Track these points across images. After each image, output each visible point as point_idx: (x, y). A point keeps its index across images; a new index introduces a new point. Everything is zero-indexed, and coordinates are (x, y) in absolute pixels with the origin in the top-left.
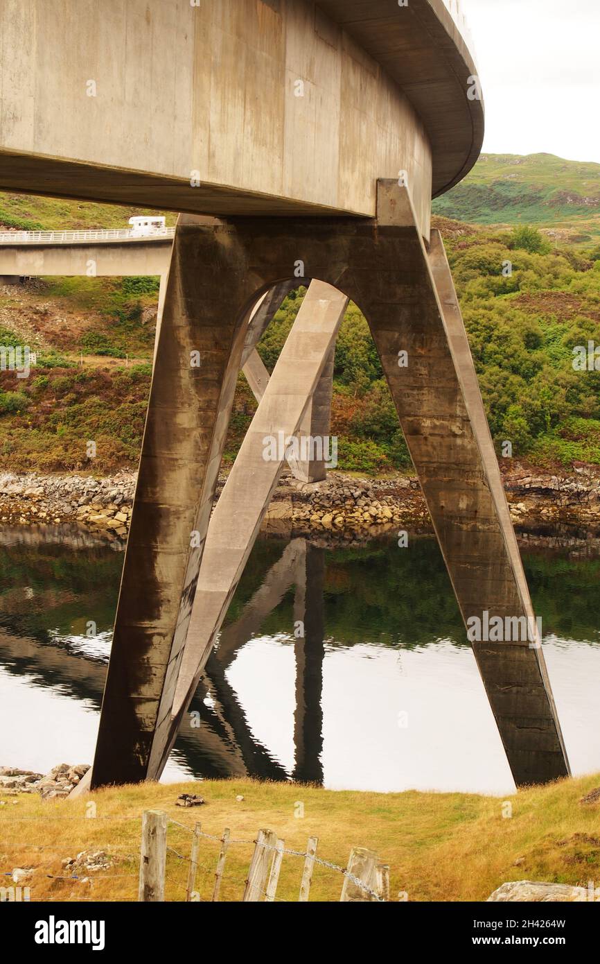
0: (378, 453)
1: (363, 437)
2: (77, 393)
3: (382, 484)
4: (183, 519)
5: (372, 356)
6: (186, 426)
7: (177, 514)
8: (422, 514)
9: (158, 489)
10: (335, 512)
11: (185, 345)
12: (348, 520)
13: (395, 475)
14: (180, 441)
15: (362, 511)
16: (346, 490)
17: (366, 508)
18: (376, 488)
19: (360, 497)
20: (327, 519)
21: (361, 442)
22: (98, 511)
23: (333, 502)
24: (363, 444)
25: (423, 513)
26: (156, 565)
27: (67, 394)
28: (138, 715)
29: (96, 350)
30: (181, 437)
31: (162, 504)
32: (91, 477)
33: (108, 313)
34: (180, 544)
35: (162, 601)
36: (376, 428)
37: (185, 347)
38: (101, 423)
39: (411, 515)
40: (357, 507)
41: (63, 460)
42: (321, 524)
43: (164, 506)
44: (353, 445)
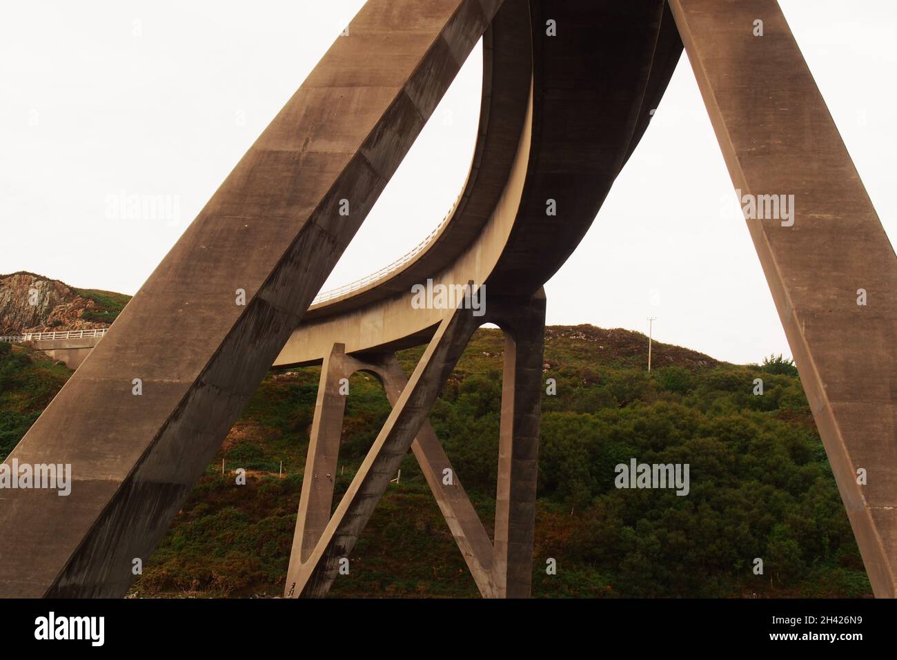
0: (600, 583)
1: (582, 564)
2: (212, 503)
5: (594, 467)
21: (578, 569)
24: (581, 572)
27: (199, 504)
29: (249, 463)
33: (268, 424)
36: (599, 551)
38: (237, 539)
41: (175, 576)
44: (568, 572)
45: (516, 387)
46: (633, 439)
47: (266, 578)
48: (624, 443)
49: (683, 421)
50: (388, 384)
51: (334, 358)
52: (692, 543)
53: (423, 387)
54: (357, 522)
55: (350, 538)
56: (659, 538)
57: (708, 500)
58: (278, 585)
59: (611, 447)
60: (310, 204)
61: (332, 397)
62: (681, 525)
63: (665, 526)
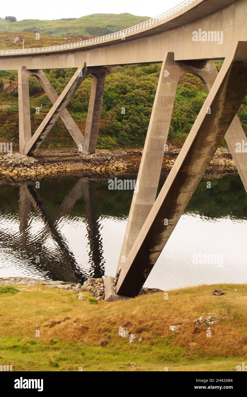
0: (113, 141)
1: (106, 135)
3: (116, 154)
4: (196, 178)
6: (210, 141)
7: (194, 176)
8: (135, 166)
9: (189, 166)
11: (220, 108)
12: (107, 169)
13: (121, 150)
14: (205, 147)
15: (111, 165)
16: (104, 157)
17: (113, 164)
18: (115, 156)
19: (110, 160)
20: (98, 169)
22: (5, 170)
23: (100, 162)
24: (106, 138)
26: (178, 197)
28: (150, 258)
30: (206, 145)
31: (189, 172)
34: (191, 188)
35: (176, 211)
36: (111, 131)
37: (220, 109)
39: (131, 166)
40: (109, 164)
42: (95, 171)
43: (190, 173)
44: (102, 138)
45: (96, 91)
46: (116, 91)
48: (113, 92)
49: (130, 83)
51: (22, 71)
52: (140, 127)
53: (69, 93)
54: (46, 131)
55: (44, 136)
56: (129, 126)
57: (142, 112)
61: (24, 85)
62: (136, 121)
63: (131, 122)
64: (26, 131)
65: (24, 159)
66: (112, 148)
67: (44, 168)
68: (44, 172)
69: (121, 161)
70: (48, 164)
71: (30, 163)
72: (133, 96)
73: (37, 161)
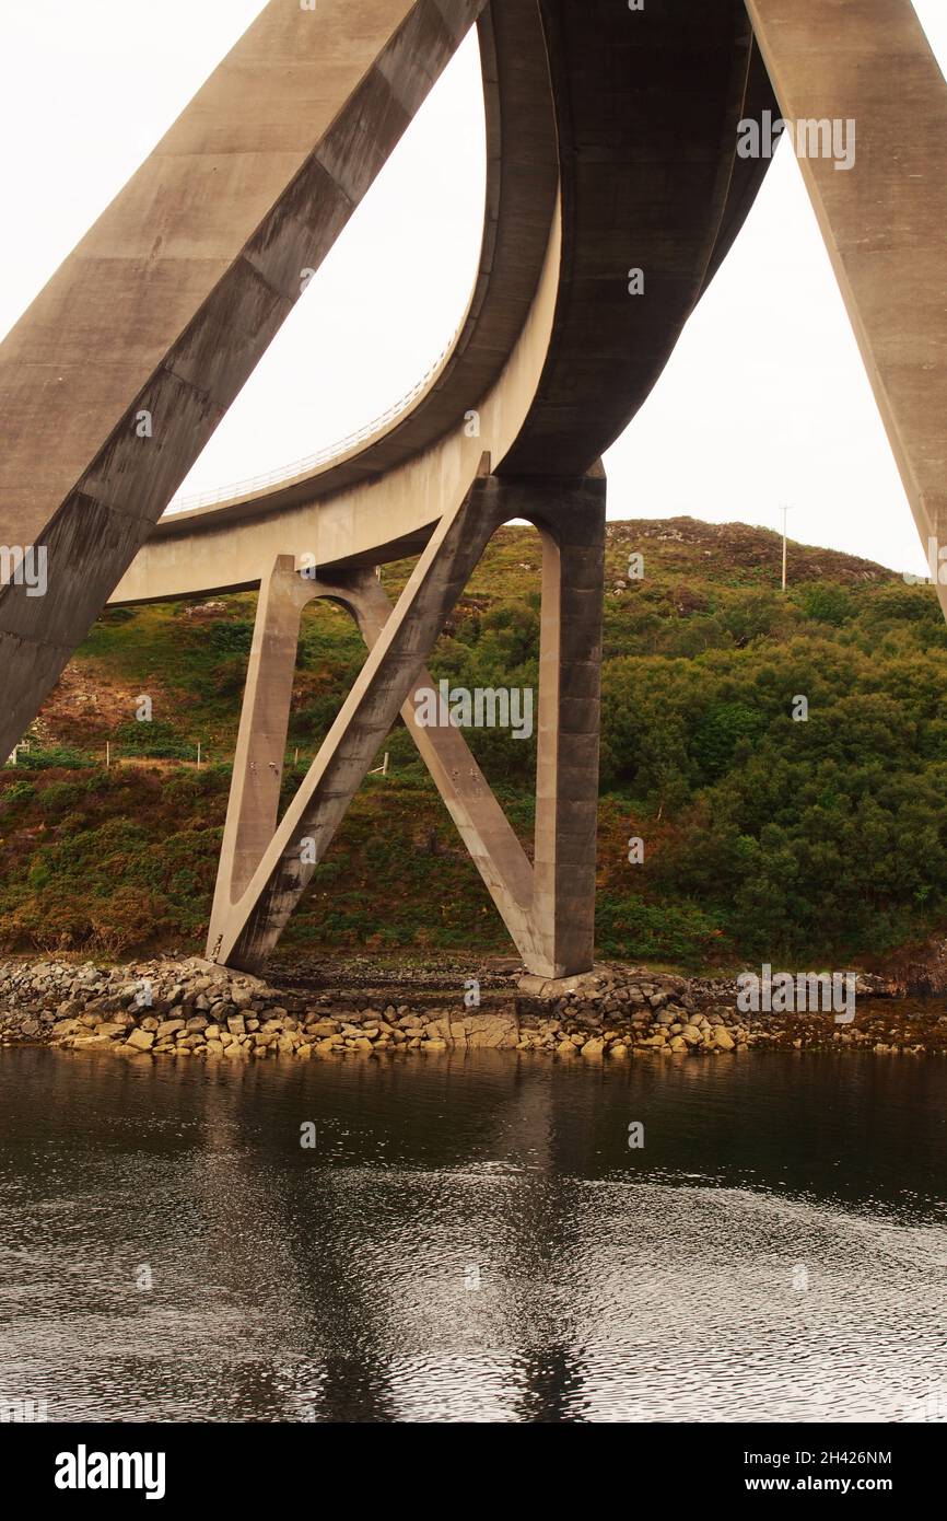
0: (704, 926)
1: (675, 896)
2: (90, 812)
5: (695, 744)
8: (798, 1043)
10: (608, 1035)
12: (637, 1051)
15: (668, 1034)
16: (633, 991)
17: (677, 1028)
18: (700, 992)
19: (663, 1005)
20: (594, 1048)
21: (670, 905)
22: (93, 1027)
23: (606, 1015)
24: (674, 909)
25: (800, 1041)
27: (70, 814)
29: (148, 748)
32: (91, 963)
33: (180, 686)
36: (702, 875)
38: (130, 867)
40: (657, 1026)
41: (34, 928)
44: (653, 909)
45: (562, 618)
46: (755, 699)
47: (178, 927)
48: (740, 704)
49: (835, 668)
50: (363, 618)
51: (277, 578)
52: (848, 860)
53: (414, 623)
54: (315, 836)
55: (306, 863)
56: (796, 854)
57: (873, 792)
58: (196, 938)
59: (719, 710)
60: (161, 343)
61: (276, 639)
62: (830, 833)
63: (806, 835)
64: (246, 852)
65: (202, 982)
66: (698, 959)
67: (305, 1032)
68: (295, 1050)
69: (726, 1015)
70: (327, 1011)
71: (231, 1001)
72: (835, 723)
73: (269, 992)
